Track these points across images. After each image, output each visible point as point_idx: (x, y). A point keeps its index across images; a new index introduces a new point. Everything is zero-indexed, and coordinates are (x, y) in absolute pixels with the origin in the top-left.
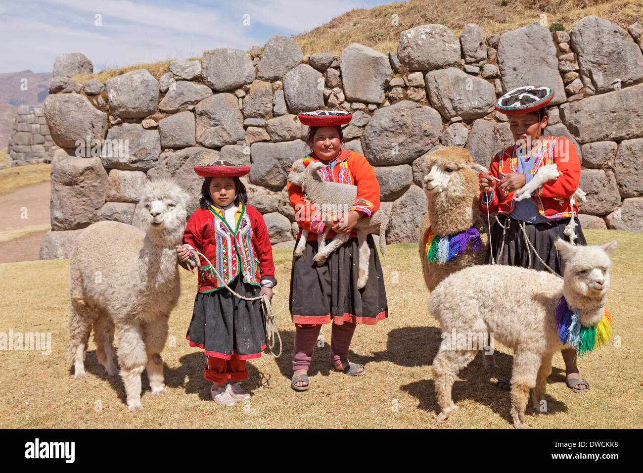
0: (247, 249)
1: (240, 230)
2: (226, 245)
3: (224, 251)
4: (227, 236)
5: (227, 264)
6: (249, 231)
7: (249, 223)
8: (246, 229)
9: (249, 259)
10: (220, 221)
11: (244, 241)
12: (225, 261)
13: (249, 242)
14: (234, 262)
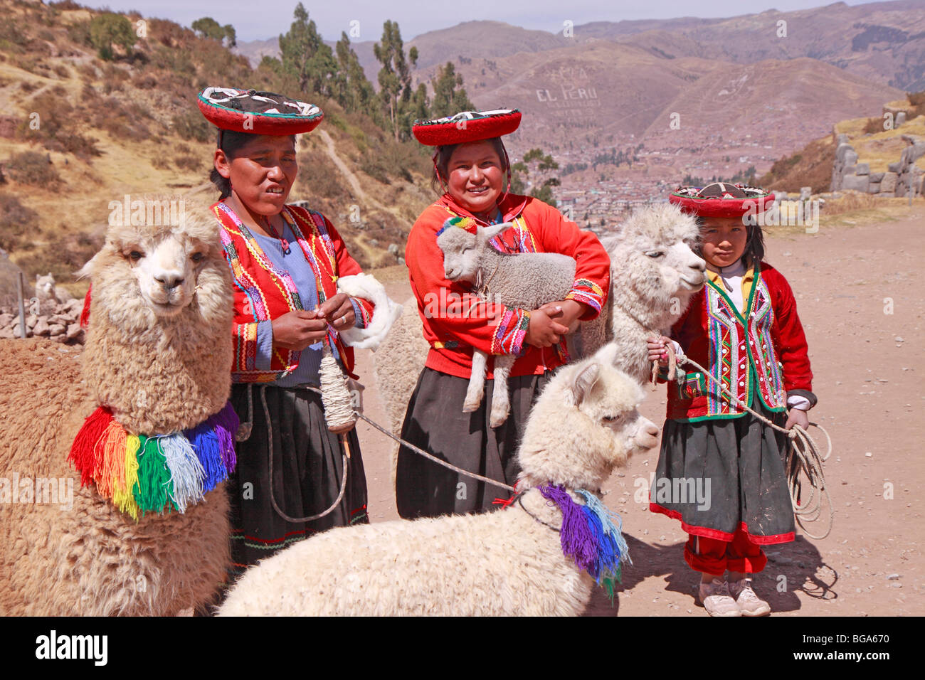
0: (764, 346)
1: (753, 314)
2: (728, 340)
3: (724, 351)
4: (731, 323)
5: (728, 375)
6: (768, 314)
7: (768, 300)
8: (763, 309)
9: (769, 364)
10: (718, 295)
11: (759, 334)
12: (725, 369)
13: (766, 335)
14: (741, 372)
